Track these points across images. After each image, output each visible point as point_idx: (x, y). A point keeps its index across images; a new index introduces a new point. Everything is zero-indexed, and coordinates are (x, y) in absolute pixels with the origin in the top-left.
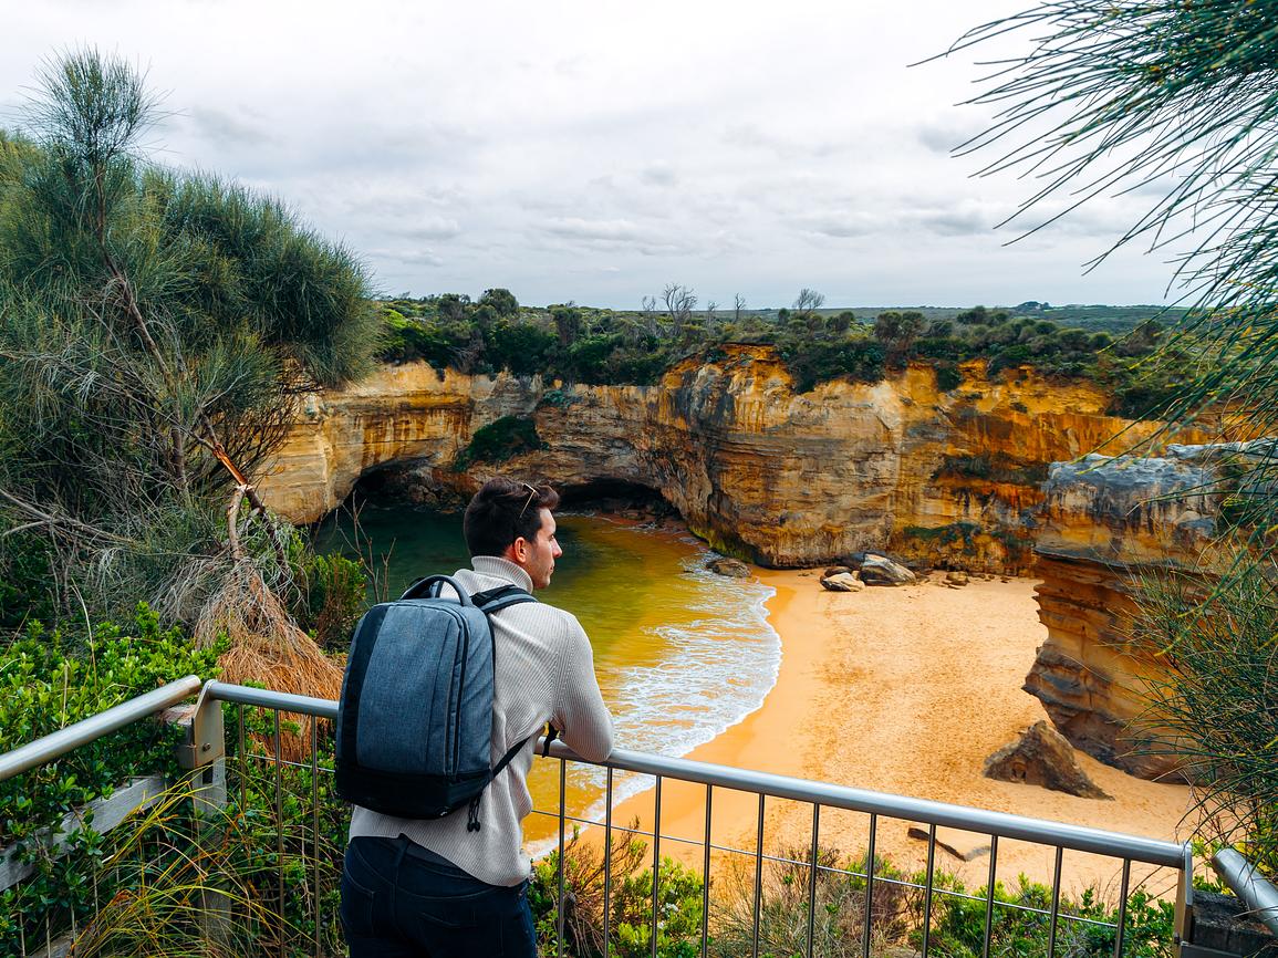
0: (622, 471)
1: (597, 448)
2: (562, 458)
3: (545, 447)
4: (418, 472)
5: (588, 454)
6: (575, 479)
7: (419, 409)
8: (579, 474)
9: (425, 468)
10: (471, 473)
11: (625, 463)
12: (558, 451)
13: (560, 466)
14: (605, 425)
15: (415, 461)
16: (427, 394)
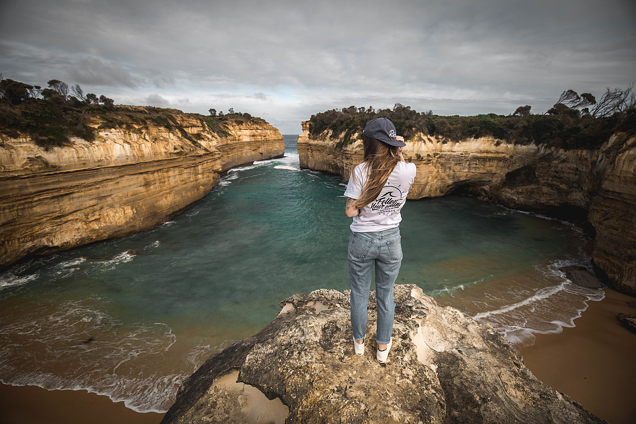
0: (578, 202)
1: (563, 186)
2: (545, 189)
3: (537, 183)
4: (484, 187)
5: (559, 190)
6: (552, 202)
7: (483, 159)
8: (554, 200)
9: (487, 186)
10: (502, 191)
11: (578, 197)
12: (543, 185)
13: (544, 194)
14: (569, 173)
15: (483, 183)
16: (487, 152)
